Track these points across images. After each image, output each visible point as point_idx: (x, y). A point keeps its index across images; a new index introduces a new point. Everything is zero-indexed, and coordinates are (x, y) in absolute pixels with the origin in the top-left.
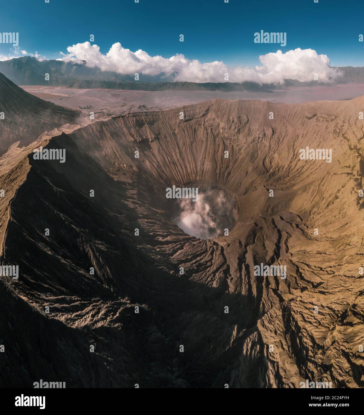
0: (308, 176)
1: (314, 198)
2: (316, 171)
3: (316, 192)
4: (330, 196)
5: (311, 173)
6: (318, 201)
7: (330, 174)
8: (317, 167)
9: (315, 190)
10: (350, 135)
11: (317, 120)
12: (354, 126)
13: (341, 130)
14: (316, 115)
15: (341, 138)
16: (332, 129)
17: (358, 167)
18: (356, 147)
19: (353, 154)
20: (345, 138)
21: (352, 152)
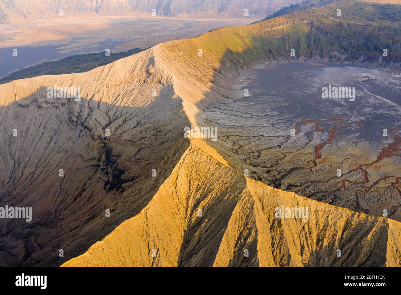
0: (44, 180)
1: (57, 198)
2: (54, 171)
3: (58, 192)
4: (75, 191)
5: (47, 176)
6: (62, 200)
7: (72, 170)
8: (54, 167)
9: (57, 191)
10: (91, 123)
11: (40, 107)
12: (96, 111)
13: (79, 117)
14: (36, 100)
15: (80, 127)
16: (65, 117)
17: (104, 157)
18: (100, 137)
19: (97, 145)
20: (86, 127)
21: (96, 143)
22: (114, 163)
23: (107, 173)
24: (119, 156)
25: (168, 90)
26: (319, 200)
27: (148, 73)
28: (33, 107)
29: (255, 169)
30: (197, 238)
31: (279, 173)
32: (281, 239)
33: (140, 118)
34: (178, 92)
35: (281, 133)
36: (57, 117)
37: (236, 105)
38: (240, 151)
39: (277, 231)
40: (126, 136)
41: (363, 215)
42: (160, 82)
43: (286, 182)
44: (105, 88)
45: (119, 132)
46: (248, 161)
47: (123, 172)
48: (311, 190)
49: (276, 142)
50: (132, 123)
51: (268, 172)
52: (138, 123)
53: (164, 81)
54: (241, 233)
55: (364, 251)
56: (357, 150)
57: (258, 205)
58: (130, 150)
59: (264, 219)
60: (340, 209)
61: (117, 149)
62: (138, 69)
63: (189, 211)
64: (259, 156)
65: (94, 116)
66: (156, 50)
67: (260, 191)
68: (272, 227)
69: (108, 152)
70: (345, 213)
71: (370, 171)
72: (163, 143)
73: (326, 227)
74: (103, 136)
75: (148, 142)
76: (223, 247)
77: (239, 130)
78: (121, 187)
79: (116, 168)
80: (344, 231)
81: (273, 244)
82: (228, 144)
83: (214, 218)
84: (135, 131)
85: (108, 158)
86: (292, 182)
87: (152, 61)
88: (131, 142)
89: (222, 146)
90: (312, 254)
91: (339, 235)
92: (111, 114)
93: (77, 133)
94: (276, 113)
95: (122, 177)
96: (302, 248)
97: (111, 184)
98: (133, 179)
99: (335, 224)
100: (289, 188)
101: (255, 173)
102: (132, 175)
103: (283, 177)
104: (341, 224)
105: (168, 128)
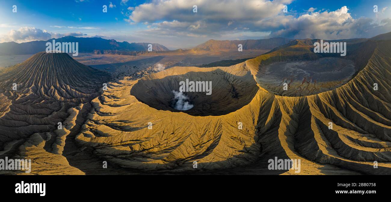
10: (229, 80)
11: (217, 74)
12: (231, 77)
13: (226, 78)
14: (217, 72)
15: (226, 81)
16: (223, 77)
17: (232, 89)
18: (231, 84)
19: (230, 86)
20: (228, 81)
21: (230, 85)
22: (235, 91)
23: (233, 93)
24: (237, 89)
25: (249, 73)
26: (292, 96)
27: (244, 68)
28: (216, 74)
29: (274, 92)
30: (264, 110)
31: (281, 92)
32: (286, 106)
33: (242, 80)
34: (252, 73)
35: (280, 82)
36: (221, 77)
37: (267, 76)
38: (270, 88)
39: (284, 105)
40: (238, 84)
41: (302, 97)
42: (247, 70)
43: (283, 94)
44: (233, 71)
45: (237, 83)
46: (273, 91)
47: (238, 94)
48: (289, 95)
49: (279, 85)
50: (240, 81)
51: (278, 93)
52: (242, 81)
53: (248, 70)
54: (276, 107)
55: (304, 103)
56: (298, 83)
57: (278, 100)
58: (240, 88)
59: (281, 103)
60: (297, 97)
61: (236, 88)
62: (242, 66)
63: (261, 104)
64: (275, 89)
65: (230, 78)
66: (246, 62)
67: (279, 98)
68: (283, 104)
69: (234, 88)
70: (298, 98)
71: (301, 87)
72: (249, 87)
73: (295, 102)
74: (232, 84)
75: (244, 87)
76: (271, 110)
77: (269, 83)
78: (237, 97)
79: (236, 93)
80: (299, 101)
81: (284, 108)
82: (267, 87)
83: (268, 105)
84: (241, 83)
85: (233, 90)
86: (285, 94)
87: (245, 65)
88: (240, 86)
89: (265, 87)
90: (293, 107)
91: (298, 102)
92: (234, 78)
93: (225, 82)
94: (277, 77)
95: (238, 95)
96: (291, 107)
97: (234, 96)
98: (241, 96)
99: (297, 100)
100: (284, 95)
101: (275, 93)
102: (241, 95)
103: (282, 93)
104: (298, 100)
105: (250, 83)
